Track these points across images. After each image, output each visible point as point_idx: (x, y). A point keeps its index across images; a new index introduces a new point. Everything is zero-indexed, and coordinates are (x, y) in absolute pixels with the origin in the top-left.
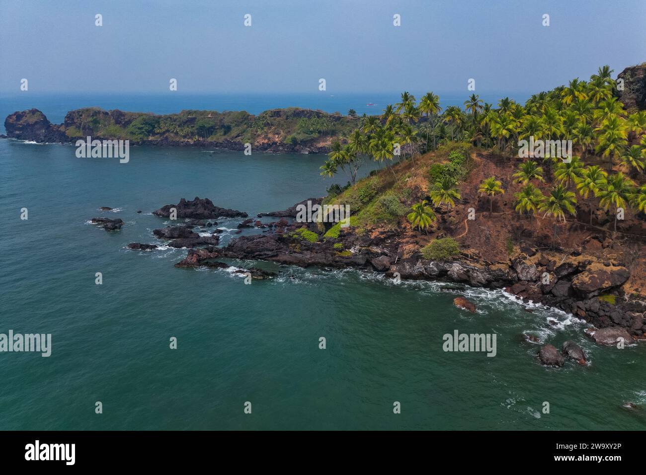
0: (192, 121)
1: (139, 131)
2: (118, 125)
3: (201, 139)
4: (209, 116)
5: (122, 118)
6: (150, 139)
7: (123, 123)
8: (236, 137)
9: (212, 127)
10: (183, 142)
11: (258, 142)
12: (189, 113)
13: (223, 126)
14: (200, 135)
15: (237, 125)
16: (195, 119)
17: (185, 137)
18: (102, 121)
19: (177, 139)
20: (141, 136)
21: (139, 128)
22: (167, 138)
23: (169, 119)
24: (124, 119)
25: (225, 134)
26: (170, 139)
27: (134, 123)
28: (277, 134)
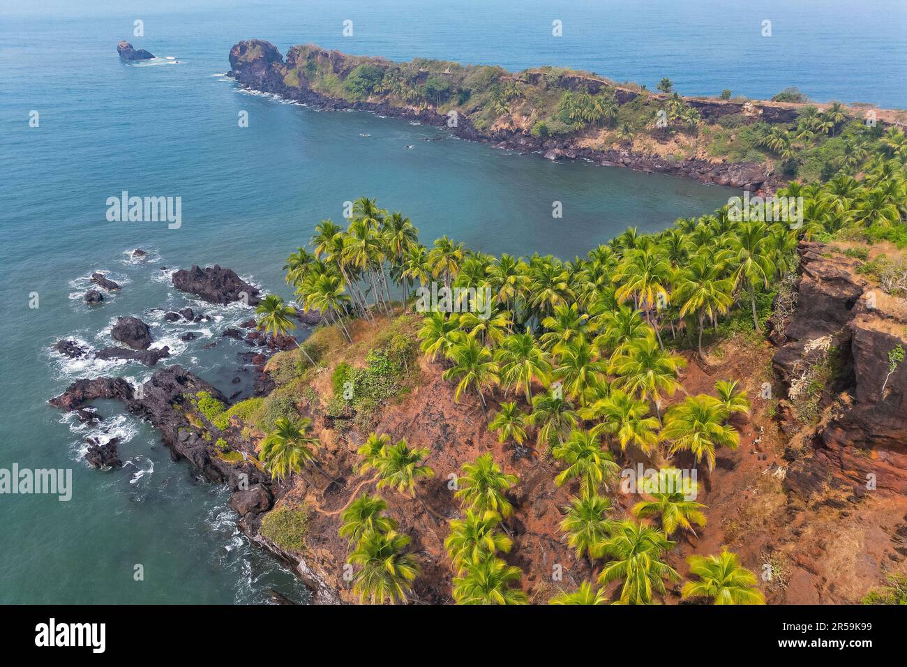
0: (422, 77)
1: (357, 87)
2: (335, 74)
3: (430, 107)
4: (447, 71)
5: (341, 64)
6: (368, 101)
7: (341, 72)
8: (474, 111)
9: (448, 90)
10: (405, 112)
11: (496, 126)
12: (423, 63)
13: (460, 91)
14: (430, 102)
15: (480, 91)
16: (427, 74)
17: (409, 101)
18: (319, 67)
19: (400, 105)
20: (359, 94)
21: (358, 83)
22: (387, 102)
23: (397, 71)
24: (343, 66)
25: (461, 103)
26: (391, 104)
27: (352, 74)
28: (526, 115)
